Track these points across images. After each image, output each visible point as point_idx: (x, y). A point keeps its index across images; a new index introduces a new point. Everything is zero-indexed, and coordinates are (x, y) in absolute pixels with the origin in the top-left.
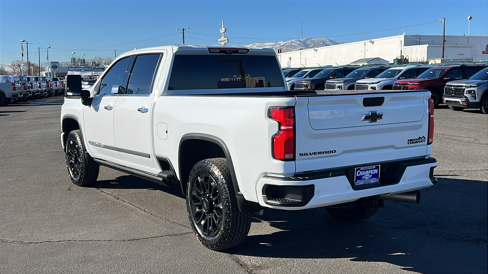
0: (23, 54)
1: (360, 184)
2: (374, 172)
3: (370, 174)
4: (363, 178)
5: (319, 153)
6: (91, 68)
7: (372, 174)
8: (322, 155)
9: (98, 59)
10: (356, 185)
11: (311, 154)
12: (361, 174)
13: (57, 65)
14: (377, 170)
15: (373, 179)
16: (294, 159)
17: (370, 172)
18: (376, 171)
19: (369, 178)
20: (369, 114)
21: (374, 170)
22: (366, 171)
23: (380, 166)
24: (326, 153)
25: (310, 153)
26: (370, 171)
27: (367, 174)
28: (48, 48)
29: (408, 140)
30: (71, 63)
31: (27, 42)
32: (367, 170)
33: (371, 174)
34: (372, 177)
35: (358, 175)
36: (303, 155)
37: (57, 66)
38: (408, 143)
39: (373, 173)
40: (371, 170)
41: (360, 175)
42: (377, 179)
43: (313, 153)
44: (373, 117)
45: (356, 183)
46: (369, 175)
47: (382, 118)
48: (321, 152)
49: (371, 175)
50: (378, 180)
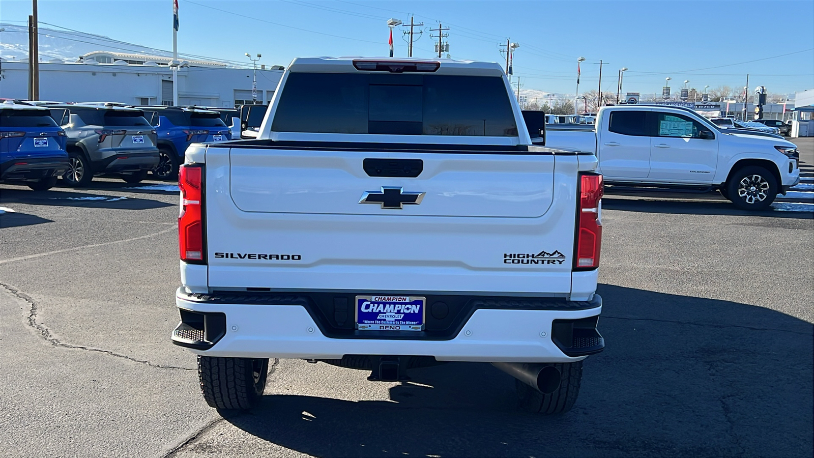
0: (578, 80)
1: (369, 329)
2: (408, 309)
3: (399, 312)
4: (379, 318)
5: (259, 257)
6: (694, 105)
7: (404, 313)
8: (268, 261)
9: (722, 90)
10: (359, 329)
11: (243, 256)
12: (374, 308)
13: (636, 97)
14: (418, 306)
15: (407, 323)
16: (203, 261)
17: (396, 309)
18: (415, 309)
19: (396, 320)
20: (381, 192)
21: (409, 306)
22: (388, 305)
23: (424, 298)
24: (277, 258)
25: (239, 255)
26: (397, 306)
27: (390, 312)
28: (624, 70)
29: (505, 256)
30: (663, 95)
31: (601, 61)
32: (390, 304)
33: (402, 313)
34: (403, 320)
35: (367, 311)
36: (223, 256)
37: (636, 100)
38: (505, 261)
39: (406, 311)
40: (401, 304)
41: (370, 310)
42: (417, 324)
43: (246, 255)
44: (392, 199)
45: (360, 325)
46: (396, 313)
47: (416, 202)
48: (266, 256)
49: (403, 315)
50: (420, 326)
